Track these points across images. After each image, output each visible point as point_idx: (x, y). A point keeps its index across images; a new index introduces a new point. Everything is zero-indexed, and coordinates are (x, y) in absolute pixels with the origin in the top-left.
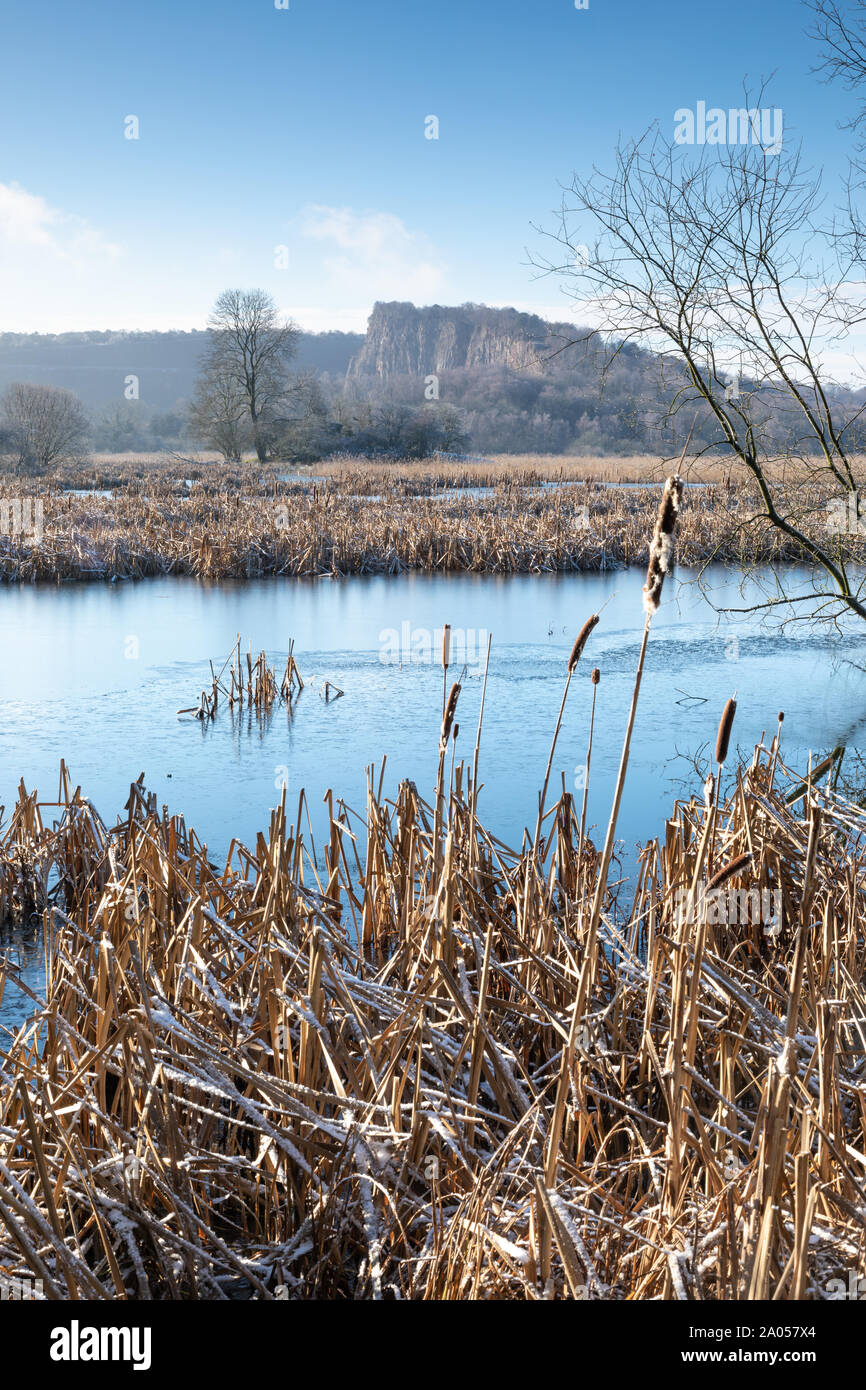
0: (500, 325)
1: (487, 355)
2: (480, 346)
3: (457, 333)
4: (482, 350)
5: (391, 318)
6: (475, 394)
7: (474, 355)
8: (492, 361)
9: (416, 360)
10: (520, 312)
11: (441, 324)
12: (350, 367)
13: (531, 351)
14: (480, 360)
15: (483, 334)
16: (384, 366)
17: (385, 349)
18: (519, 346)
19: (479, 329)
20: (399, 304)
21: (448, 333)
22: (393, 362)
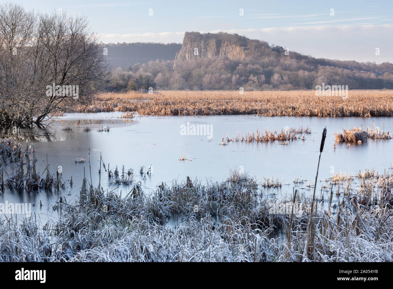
0: (232, 41)
1: (227, 53)
2: (224, 49)
3: (216, 43)
4: (225, 50)
5: (191, 38)
6: (213, 68)
7: (222, 52)
8: (229, 54)
9: (201, 54)
10: (240, 35)
11: (210, 41)
12: (176, 57)
13: (242, 51)
14: (224, 54)
15: (226, 44)
16: (189, 57)
17: (189, 50)
18: (238, 49)
19: (224, 42)
20: (194, 32)
21: (213, 43)
22: (192, 55)
